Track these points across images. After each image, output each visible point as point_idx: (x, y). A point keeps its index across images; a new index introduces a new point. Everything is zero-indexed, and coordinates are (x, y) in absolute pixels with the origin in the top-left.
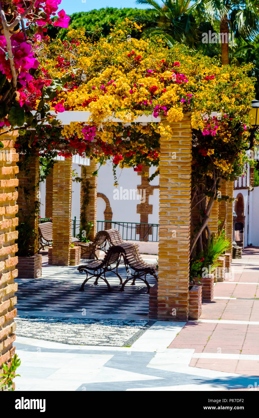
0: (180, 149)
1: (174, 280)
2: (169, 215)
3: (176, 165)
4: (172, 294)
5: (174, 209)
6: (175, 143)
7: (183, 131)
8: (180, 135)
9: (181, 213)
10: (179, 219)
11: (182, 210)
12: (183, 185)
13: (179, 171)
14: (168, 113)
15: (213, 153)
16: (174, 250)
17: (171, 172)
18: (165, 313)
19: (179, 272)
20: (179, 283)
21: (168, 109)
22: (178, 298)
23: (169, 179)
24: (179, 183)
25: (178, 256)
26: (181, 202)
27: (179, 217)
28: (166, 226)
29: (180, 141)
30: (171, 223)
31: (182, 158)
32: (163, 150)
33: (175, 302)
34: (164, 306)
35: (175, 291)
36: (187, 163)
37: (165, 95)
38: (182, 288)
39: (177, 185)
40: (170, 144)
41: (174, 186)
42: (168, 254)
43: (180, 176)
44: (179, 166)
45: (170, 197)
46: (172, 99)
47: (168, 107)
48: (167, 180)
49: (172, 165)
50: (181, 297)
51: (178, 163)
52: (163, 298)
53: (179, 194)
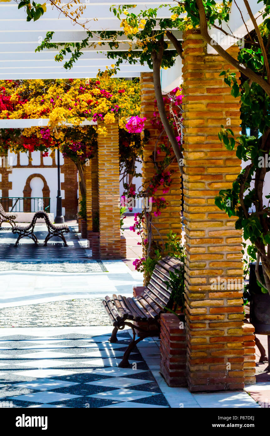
0: (112, 143)
1: (111, 232)
2: (106, 188)
3: (110, 154)
4: (110, 242)
5: (109, 184)
6: (108, 138)
7: (114, 131)
8: (112, 134)
9: (114, 186)
10: (113, 190)
11: (115, 184)
12: (115, 167)
13: (112, 158)
14: (104, 118)
15: (134, 144)
16: (110, 211)
17: (106, 159)
18: (106, 254)
19: (114, 226)
20: (114, 233)
21: (104, 116)
22: (114, 244)
23: (105, 163)
24: (112, 166)
25: (113, 215)
26: (114, 178)
27: (113, 189)
28: (105, 196)
29: (112, 137)
30: (108, 193)
31: (114, 149)
32: (100, 144)
33: (112, 247)
34: (105, 249)
35: (112, 239)
36: (116, 152)
37: (100, 107)
38: (117, 237)
39: (111, 167)
40: (105, 140)
41: (109, 168)
42: (107, 215)
43: (112, 161)
44: (112, 154)
45: (106, 176)
46: (105, 109)
47: (104, 114)
48: (104, 164)
49: (107, 154)
50: (116, 243)
51: (111, 152)
52: (104, 245)
53: (112, 173)
